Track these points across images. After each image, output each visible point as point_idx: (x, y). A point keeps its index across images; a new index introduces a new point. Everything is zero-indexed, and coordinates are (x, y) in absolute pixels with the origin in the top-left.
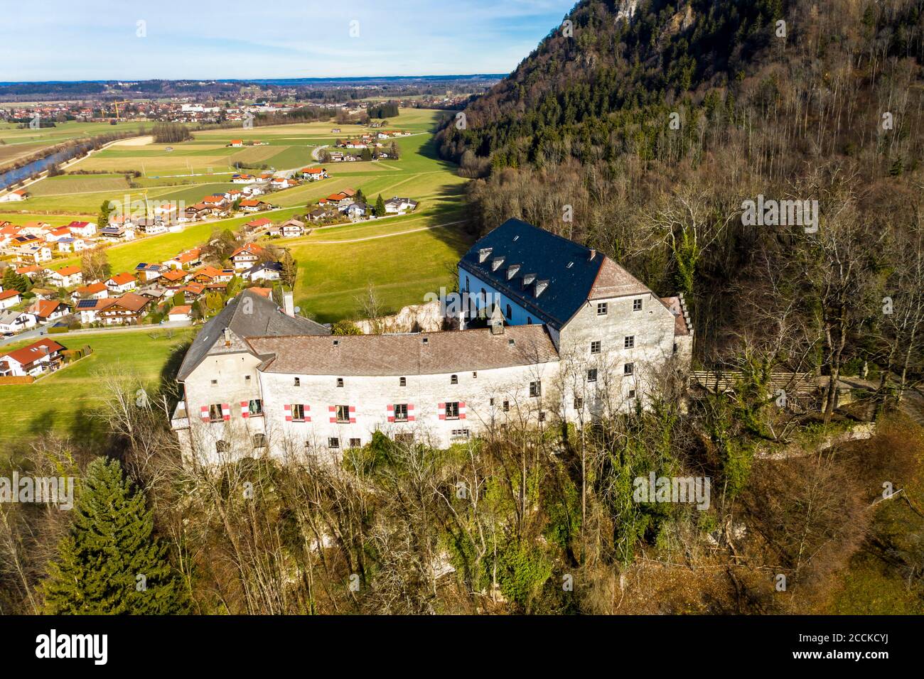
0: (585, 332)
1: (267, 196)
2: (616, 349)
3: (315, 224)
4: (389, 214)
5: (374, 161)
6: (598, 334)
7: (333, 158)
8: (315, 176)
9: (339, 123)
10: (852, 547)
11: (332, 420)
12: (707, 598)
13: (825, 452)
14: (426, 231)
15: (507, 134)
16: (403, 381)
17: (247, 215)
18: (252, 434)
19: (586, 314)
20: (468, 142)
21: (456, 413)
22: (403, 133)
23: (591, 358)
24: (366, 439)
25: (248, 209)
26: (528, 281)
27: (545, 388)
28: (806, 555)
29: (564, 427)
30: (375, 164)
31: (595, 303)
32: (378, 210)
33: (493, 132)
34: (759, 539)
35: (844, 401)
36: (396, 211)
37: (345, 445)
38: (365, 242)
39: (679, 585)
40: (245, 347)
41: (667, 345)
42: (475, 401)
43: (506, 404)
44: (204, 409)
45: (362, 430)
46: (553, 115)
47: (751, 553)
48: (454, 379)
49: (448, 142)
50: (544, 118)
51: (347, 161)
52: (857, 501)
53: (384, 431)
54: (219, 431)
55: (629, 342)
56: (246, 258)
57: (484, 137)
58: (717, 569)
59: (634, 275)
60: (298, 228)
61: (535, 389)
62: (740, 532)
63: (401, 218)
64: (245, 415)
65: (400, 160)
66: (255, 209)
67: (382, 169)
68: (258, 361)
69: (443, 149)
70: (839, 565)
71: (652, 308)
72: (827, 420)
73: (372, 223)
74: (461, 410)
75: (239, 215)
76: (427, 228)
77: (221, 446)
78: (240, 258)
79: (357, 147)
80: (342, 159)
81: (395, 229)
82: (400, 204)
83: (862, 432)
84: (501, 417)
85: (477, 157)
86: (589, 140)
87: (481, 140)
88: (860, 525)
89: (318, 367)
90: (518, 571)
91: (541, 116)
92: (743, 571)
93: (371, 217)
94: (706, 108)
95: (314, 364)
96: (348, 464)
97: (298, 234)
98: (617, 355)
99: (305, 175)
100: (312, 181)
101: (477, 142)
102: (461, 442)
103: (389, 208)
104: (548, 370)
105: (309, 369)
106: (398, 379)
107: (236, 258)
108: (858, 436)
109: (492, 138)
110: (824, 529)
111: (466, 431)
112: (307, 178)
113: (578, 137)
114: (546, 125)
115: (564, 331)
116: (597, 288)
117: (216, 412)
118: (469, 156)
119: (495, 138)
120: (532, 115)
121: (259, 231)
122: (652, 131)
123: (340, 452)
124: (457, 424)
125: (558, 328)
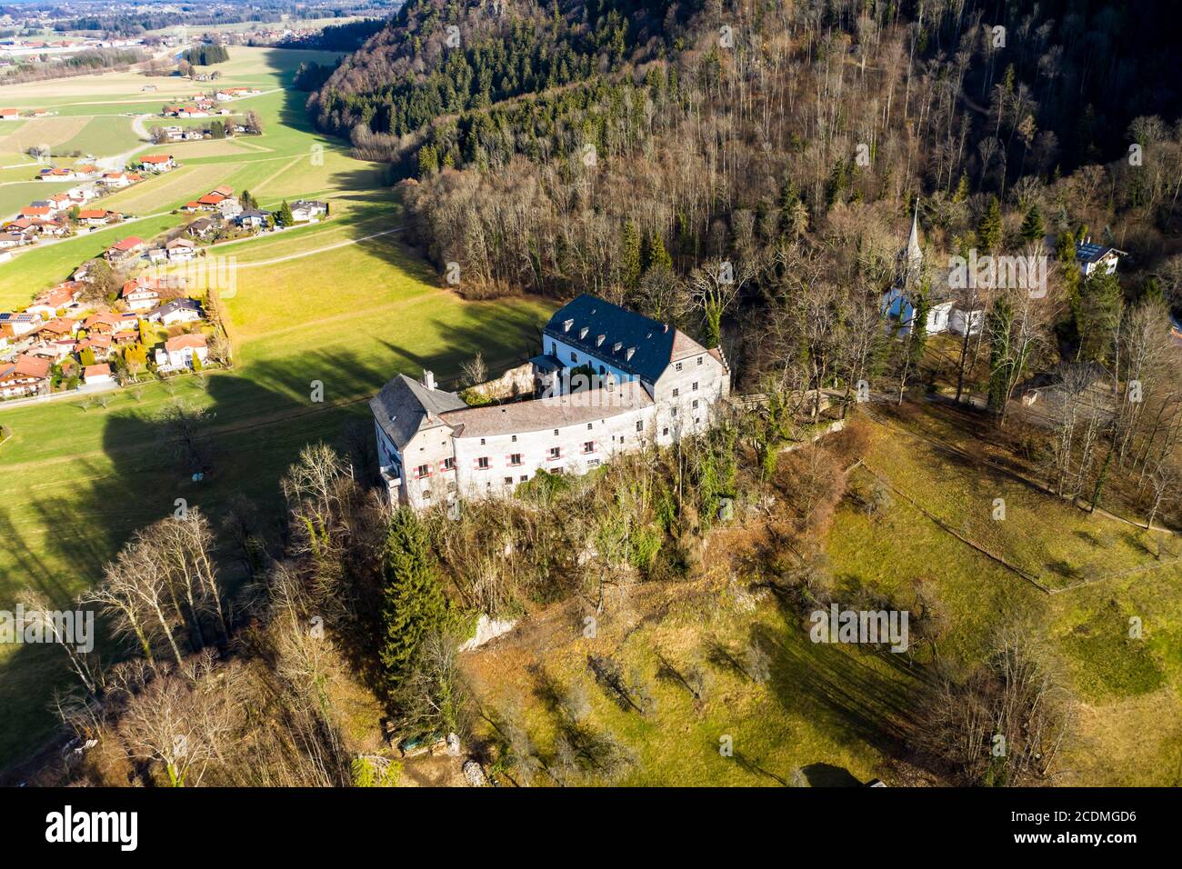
0: (669, 383)
1: (105, 199)
2: (688, 392)
3: (203, 241)
4: (298, 223)
5: (229, 138)
6: (676, 384)
7: (170, 135)
8: (160, 166)
9: (147, 74)
10: (837, 498)
11: (508, 465)
12: (756, 545)
13: (817, 442)
14: (352, 245)
15: (408, 102)
16: (556, 432)
17: (94, 231)
18: (447, 483)
19: (670, 371)
20: (357, 112)
21: (591, 449)
22: (249, 90)
23: (674, 401)
24: (531, 475)
25: (92, 222)
26: (618, 348)
27: (645, 425)
28: (812, 508)
29: (656, 449)
30: (233, 143)
31: (674, 364)
32: (281, 218)
33: (389, 99)
34: (783, 504)
35: (825, 406)
36: (305, 218)
37: (517, 481)
38: (285, 263)
39: (739, 540)
40: (443, 423)
41: (716, 385)
42: (602, 439)
43: (622, 438)
44: (415, 470)
45: (528, 468)
46: (464, 79)
47: (780, 513)
48: (590, 426)
49: (327, 110)
50: (453, 82)
51: (193, 140)
52: (838, 470)
53: (543, 468)
54: (424, 484)
55: (695, 386)
56: (143, 295)
57: (378, 106)
58: (762, 526)
59: (696, 340)
60: (187, 250)
61: (639, 426)
62: (771, 501)
63: (315, 228)
64: (442, 470)
65: (264, 134)
66: (103, 221)
67: (245, 151)
68: (451, 431)
69: (322, 118)
70: (830, 511)
71: (708, 362)
72: (817, 421)
73: (279, 236)
74: (595, 447)
75: (82, 232)
76: (353, 242)
77: (427, 494)
78: (136, 296)
79: (194, 115)
80: (184, 136)
81: (316, 244)
82: (309, 208)
83: (837, 426)
84: (618, 447)
85: (374, 133)
86: (532, 130)
87: (375, 110)
88: (840, 485)
89: (497, 429)
90: (641, 547)
91: (450, 81)
92: (775, 525)
93: (275, 227)
94: (649, 87)
95: (494, 428)
96: (519, 494)
97: (189, 256)
98: (688, 396)
99: (146, 165)
100: (157, 173)
101: (369, 113)
102: (595, 468)
103: (297, 215)
104: (647, 413)
105: (491, 431)
106: (553, 431)
107: (130, 297)
108: (835, 429)
109: (389, 107)
110: (824, 490)
111: (597, 461)
112: (149, 170)
113: (519, 126)
114: (456, 91)
115: (657, 384)
116: (674, 353)
117: (423, 470)
118: (362, 130)
119: (394, 108)
120: (435, 79)
121: (132, 254)
122: (599, 118)
123: (513, 487)
124: (591, 456)
125: (652, 383)
